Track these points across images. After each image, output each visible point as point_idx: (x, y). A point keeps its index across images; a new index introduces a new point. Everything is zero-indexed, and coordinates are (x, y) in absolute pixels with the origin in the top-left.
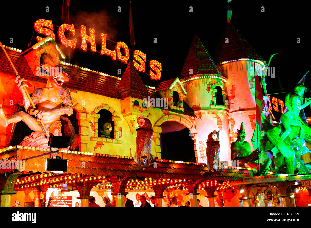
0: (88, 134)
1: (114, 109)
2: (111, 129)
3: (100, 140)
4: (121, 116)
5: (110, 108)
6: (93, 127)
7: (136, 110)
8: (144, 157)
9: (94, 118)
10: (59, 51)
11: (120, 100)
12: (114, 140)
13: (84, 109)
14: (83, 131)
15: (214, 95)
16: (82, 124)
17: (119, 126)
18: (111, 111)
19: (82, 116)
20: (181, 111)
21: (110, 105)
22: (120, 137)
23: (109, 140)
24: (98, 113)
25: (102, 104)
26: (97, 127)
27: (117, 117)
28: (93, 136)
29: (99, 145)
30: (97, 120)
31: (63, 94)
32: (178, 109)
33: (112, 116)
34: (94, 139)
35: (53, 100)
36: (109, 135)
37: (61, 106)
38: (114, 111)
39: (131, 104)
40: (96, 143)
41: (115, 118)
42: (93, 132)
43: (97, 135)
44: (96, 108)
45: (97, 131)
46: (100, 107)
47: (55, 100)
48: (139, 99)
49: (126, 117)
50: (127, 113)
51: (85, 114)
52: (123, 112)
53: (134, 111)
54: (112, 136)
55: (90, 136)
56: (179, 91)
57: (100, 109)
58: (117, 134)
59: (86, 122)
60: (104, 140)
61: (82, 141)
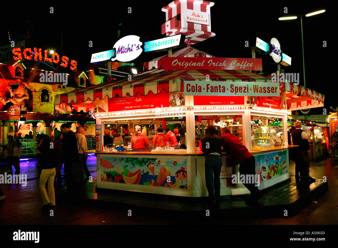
0: (36, 101)
1: (49, 89)
2: (47, 98)
3: (42, 103)
4: (53, 92)
5: (47, 88)
6: (39, 97)
7: (59, 90)
8: (57, 114)
9: (40, 93)
10: (24, 66)
11: (52, 85)
12: (48, 103)
13: (35, 90)
14: (34, 99)
15: (103, 79)
16: (34, 97)
17: (51, 96)
18: (48, 90)
19: (34, 93)
20: (84, 87)
21: (47, 87)
22: (51, 101)
23: (46, 103)
24: (41, 91)
25: (44, 87)
26: (41, 97)
27: (50, 92)
28: (39, 101)
29: (42, 105)
30: (40, 94)
31: (25, 91)
32: (83, 86)
33: (48, 92)
34: (39, 103)
35: (21, 93)
36: (46, 101)
37: (24, 96)
38: (49, 90)
39: (57, 87)
40: (40, 104)
41: (49, 93)
42: (39, 100)
43: (41, 101)
44: (40, 89)
45: (41, 99)
46: (42, 88)
47: (22, 93)
48: (61, 84)
49: (55, 92)
50: (55, 91)
51: (35, 92)
52: (53, 90)
53: (58, 90)
54: (48, 101)
55: (37, 101)
56: (84, 78)
57: (42, 89)
58: (50, 100)
59: (35, 96)
60: (44, 103)
61: (33, 104)
